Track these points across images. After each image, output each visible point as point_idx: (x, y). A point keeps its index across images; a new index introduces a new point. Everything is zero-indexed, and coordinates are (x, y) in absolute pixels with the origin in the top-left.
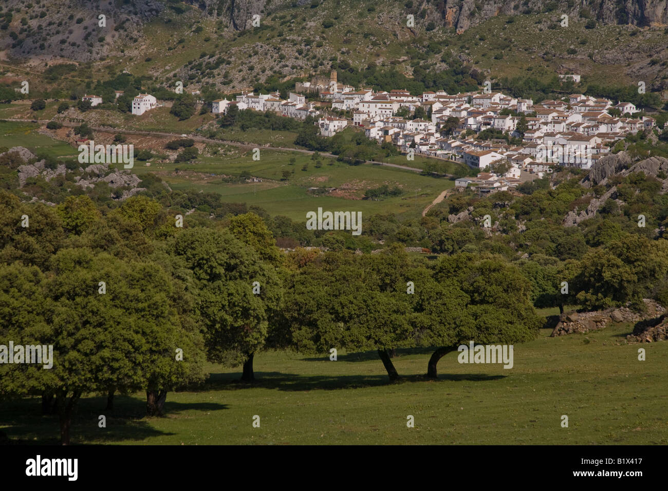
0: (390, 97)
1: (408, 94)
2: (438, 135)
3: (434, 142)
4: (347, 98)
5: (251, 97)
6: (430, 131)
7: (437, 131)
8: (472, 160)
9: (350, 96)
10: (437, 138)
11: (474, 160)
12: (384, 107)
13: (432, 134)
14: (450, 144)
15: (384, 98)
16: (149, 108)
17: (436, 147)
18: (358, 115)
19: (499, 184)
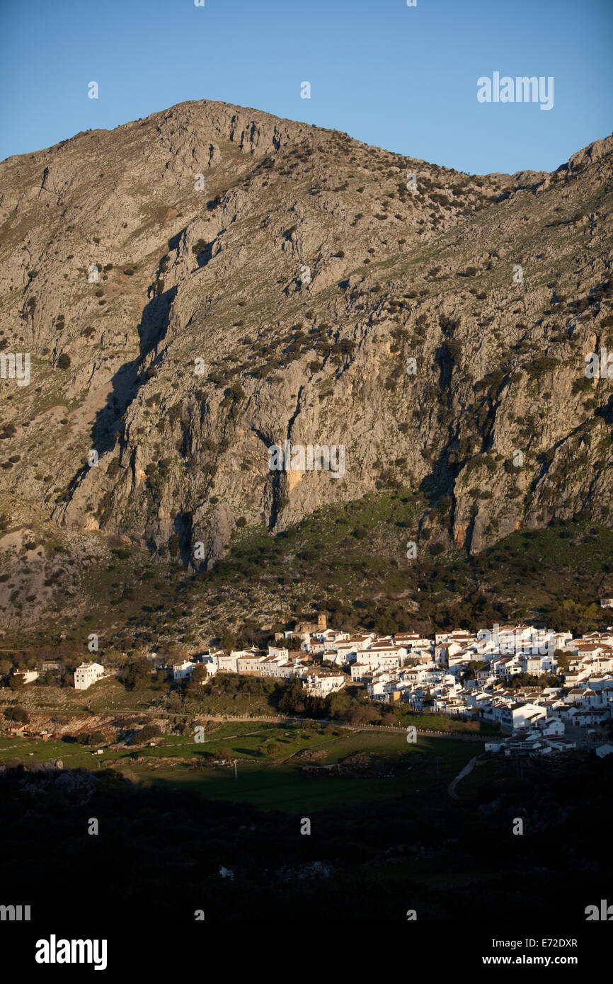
0: (394, 642)
1: (417, 636)
2: (459, 686)
3: (455, 696)
4: (341, 648)
5: (221, 655)
6: (448, 683)
7: (457, 681)
8: (504, 716)
9: (345, 645)
10: (458, 690)
11: (507, 716)
12: (388, 655)
13: (452, 686)
14: (475, 696)
15: (388, 644)
16: (96, 680)
17: (458, 701)
18: (356, 668)
19: (540, 745)
